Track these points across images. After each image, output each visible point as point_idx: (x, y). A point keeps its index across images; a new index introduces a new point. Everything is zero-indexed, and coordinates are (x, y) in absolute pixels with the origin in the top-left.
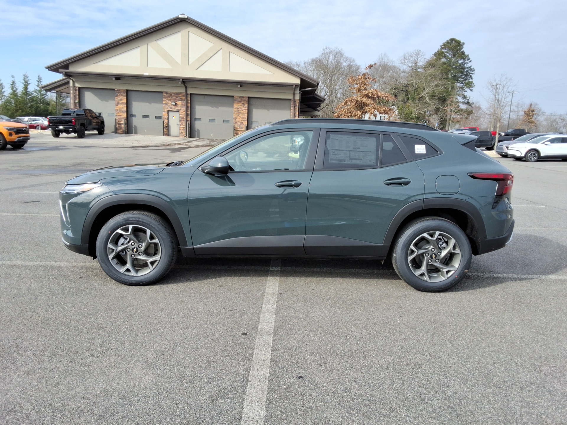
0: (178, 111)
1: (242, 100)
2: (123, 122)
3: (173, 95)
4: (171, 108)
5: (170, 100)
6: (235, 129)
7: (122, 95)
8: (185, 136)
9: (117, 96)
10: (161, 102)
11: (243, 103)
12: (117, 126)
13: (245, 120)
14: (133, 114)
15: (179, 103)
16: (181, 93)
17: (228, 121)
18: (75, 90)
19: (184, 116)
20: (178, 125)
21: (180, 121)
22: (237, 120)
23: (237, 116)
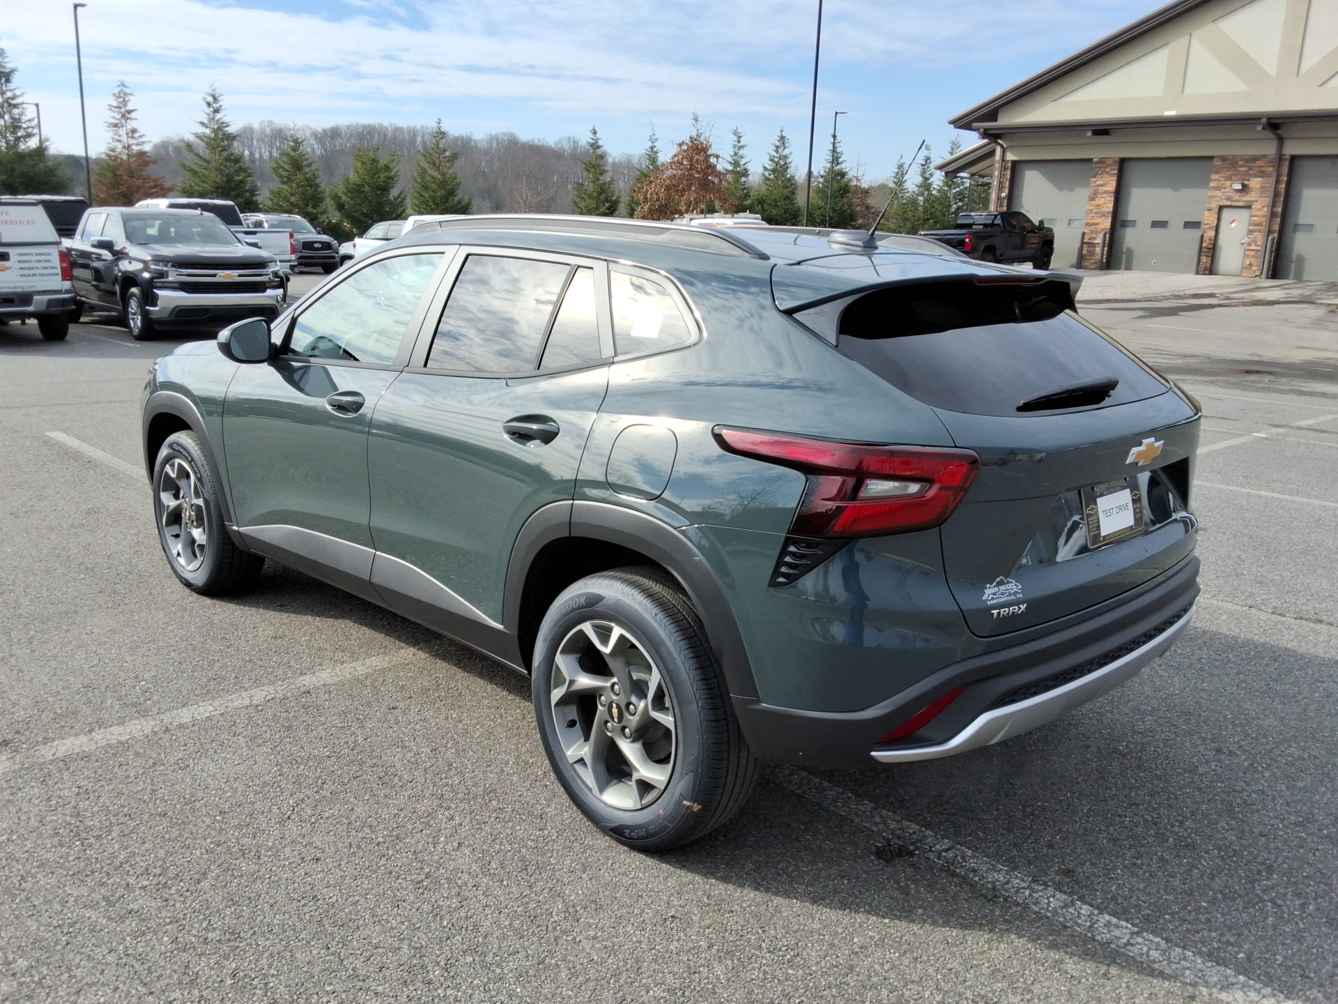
0: (1249, 207)
2: (1099, 240)
3: (1242, 163)
4: (1229, 199)
5: (1229, 178)
7: (1107, 173)
8: (1258, 273)
9: (1095, 176)
10: (1204, 183)
12: (1085, 252)
14: (1129, 218)
15: (1255, 183)
16: (1264, 156)
18: (1003, 168)
19: (1264, 219)
20: (1243, 244)
21: (1250, 232)
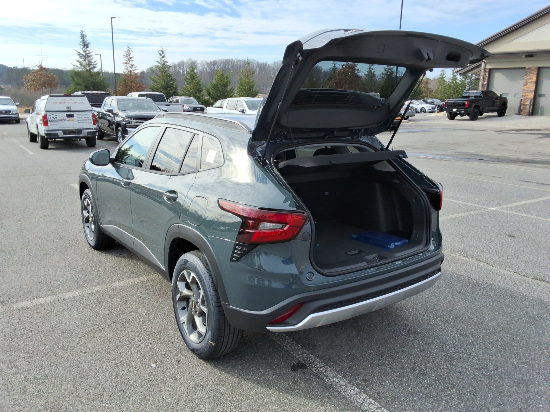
2: (528, 103)
7: (532, 73)
9: (526, 75)
12: (522, 108)
14: (542, 93)
18: (485, 72)
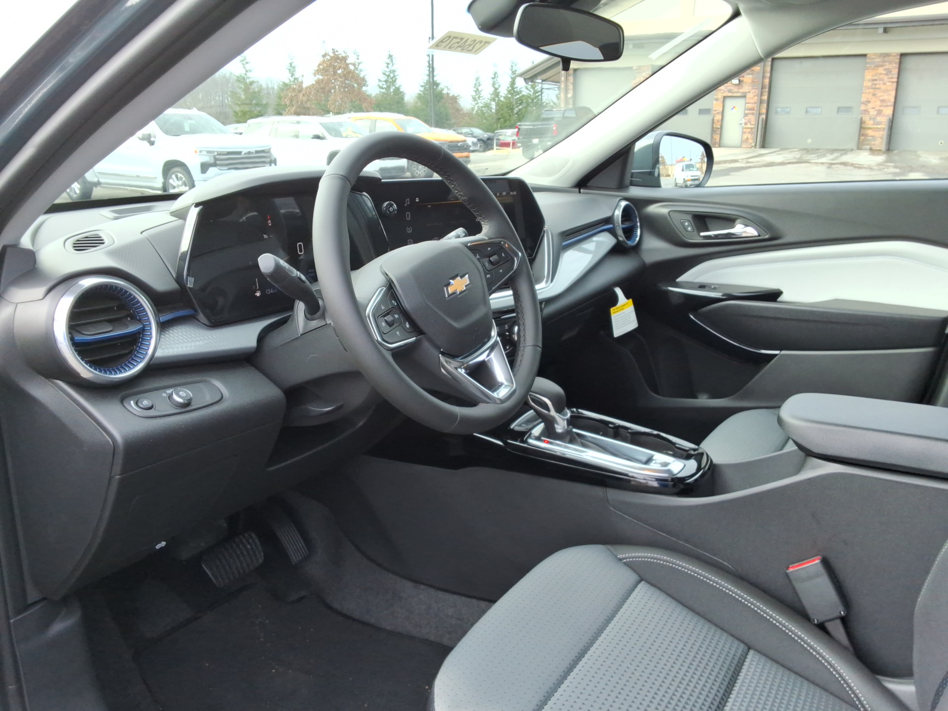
0: (745, 97)
1: (885, 61)
4: (730, 91)
6: (863, 126)
7: (643, 77)
8: (753, 144)
11: (886, 67)
13: (889, 104)
15: (747, 79)
17: (848, 109)
19: (755, 105)
20: (741, 124)
21: (746, 115)
22: (870, 106)
23: (870, 96)
